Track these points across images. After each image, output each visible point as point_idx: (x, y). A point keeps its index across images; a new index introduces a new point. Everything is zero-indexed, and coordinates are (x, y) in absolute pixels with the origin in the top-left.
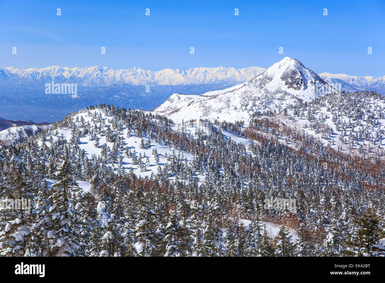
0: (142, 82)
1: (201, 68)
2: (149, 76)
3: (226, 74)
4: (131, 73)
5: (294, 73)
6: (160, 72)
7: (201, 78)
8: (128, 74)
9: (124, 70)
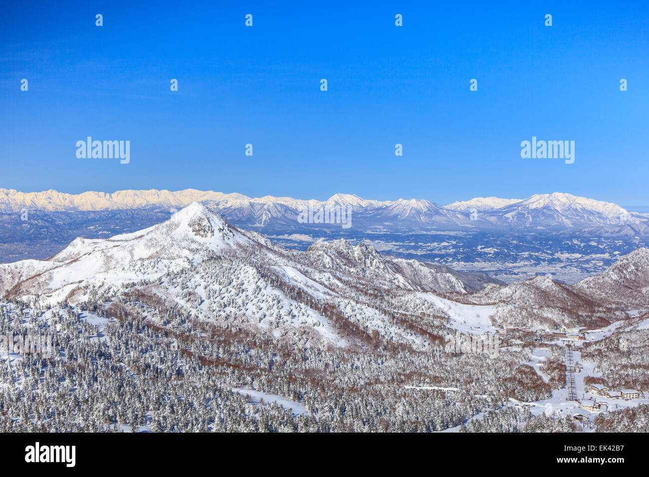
0: (59, 207)
2: (66, 199)
3: (159, 198)
4: (45, 197)
5: (200, 219)
7: (129, 202)
8: (41, 198)
9: (36, 193)
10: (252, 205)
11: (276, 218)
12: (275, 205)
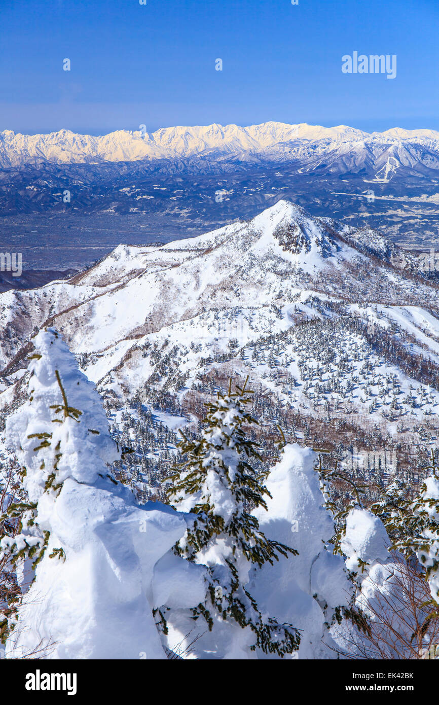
0: (76, 157)
1: (178, 127)
2: (86, 144)
3: (223, 138)
4: (55, 141)
6: (107, 137)
7: (179, 145)
8: (50, 142)
9: (42, 136)
10: (368, 147)
11: (409, 168)
12: (406, 147)
